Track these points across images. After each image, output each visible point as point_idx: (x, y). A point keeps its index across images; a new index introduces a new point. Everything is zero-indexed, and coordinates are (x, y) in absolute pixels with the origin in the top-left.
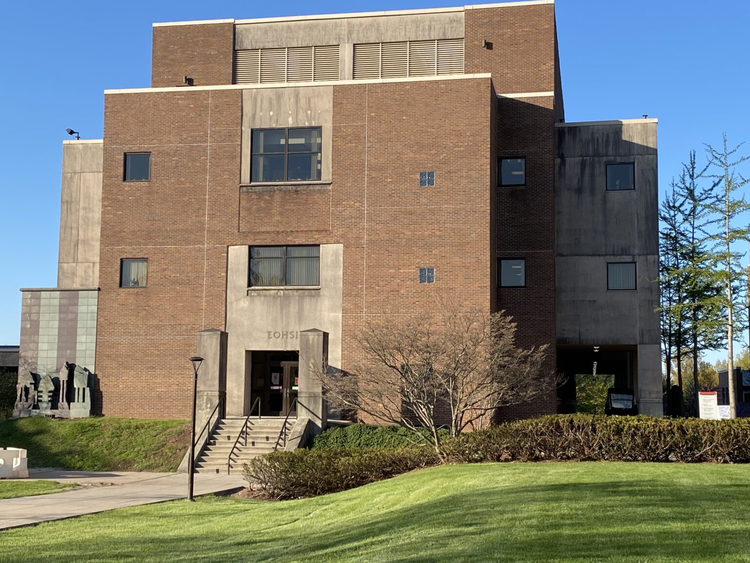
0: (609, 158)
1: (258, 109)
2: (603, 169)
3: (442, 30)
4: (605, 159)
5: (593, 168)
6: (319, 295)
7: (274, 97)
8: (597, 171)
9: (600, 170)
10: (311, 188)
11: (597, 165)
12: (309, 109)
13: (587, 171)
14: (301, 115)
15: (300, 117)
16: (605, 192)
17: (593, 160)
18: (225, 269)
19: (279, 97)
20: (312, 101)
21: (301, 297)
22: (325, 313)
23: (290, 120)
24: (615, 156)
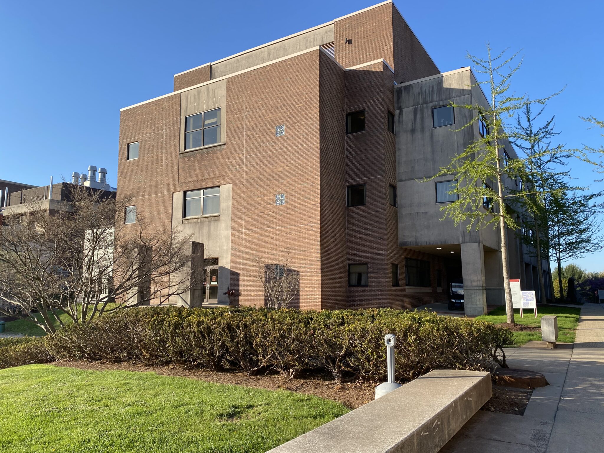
0: (434, 103)
1: (189, 104)
2: (430, 112)
3: (321, 39)
4: (431, 104)
5: (422, 114)
6: (219, 220)
7: (196, 94)
8: (426, 115)
9: (428, 113)
10: (215, 148)
11: (425, 110)
12: (215, 97)
13: (419, 116)
14: (211, 102)
15: (209, 104)
16: (432, 130)
17: (423, 107)
18: (171, 208)
19: (199, 93)
20: (216, 91)
21: (210, 222)
22: (222, 232)
23: (205, 106)
24: (439, 101)
